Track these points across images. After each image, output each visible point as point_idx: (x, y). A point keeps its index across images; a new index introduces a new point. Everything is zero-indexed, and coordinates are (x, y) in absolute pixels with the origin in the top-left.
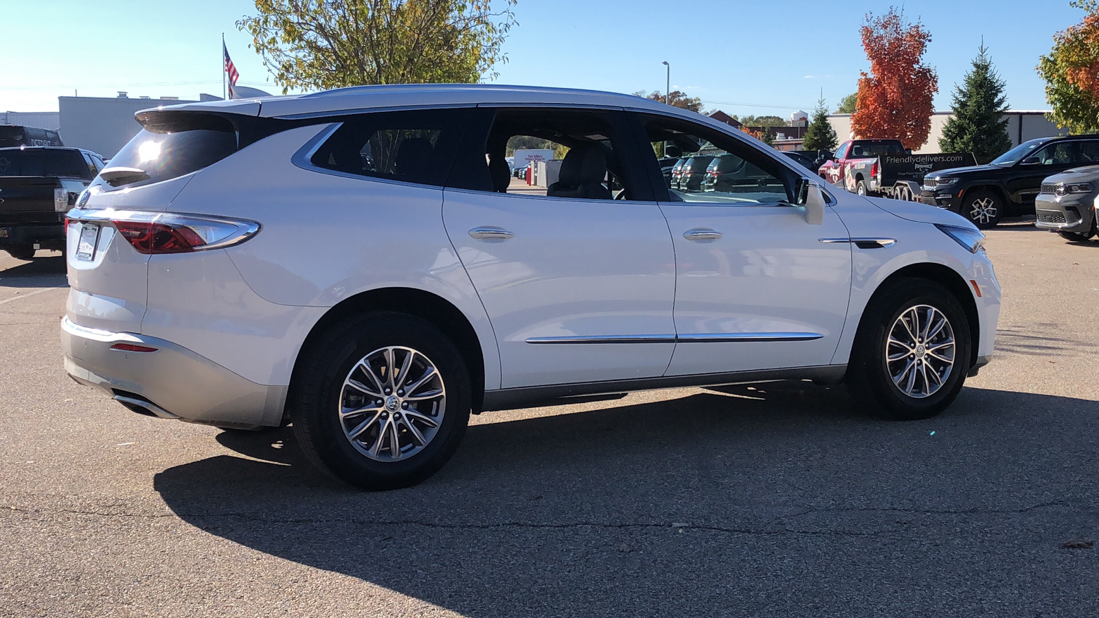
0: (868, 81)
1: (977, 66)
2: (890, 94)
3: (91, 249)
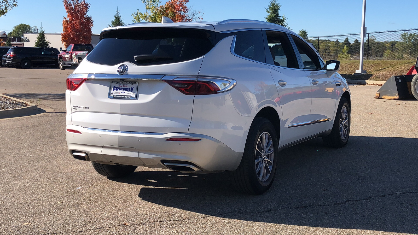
0: (67, 21)
1: (115, 17)
2: (76, 26)
3: (130, 93)
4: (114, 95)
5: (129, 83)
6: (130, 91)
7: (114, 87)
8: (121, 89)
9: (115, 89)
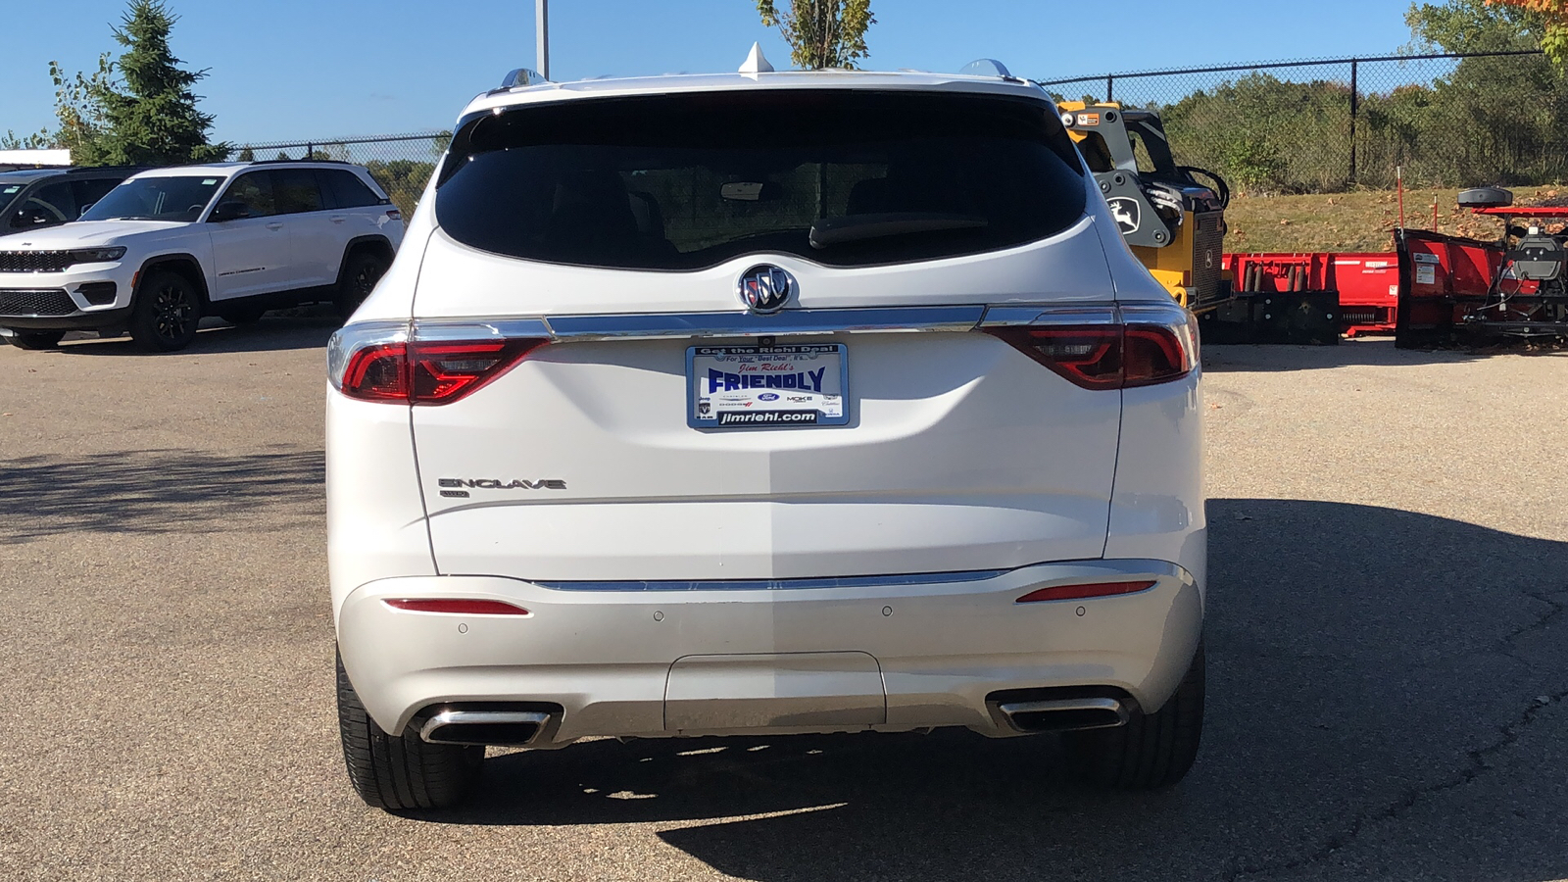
3: (810, 398)
4: (721, 414)
5: (798, 350)
6: (808, 388)
7: (713, 376)
8: (755, 382)
9: (721, 385)
